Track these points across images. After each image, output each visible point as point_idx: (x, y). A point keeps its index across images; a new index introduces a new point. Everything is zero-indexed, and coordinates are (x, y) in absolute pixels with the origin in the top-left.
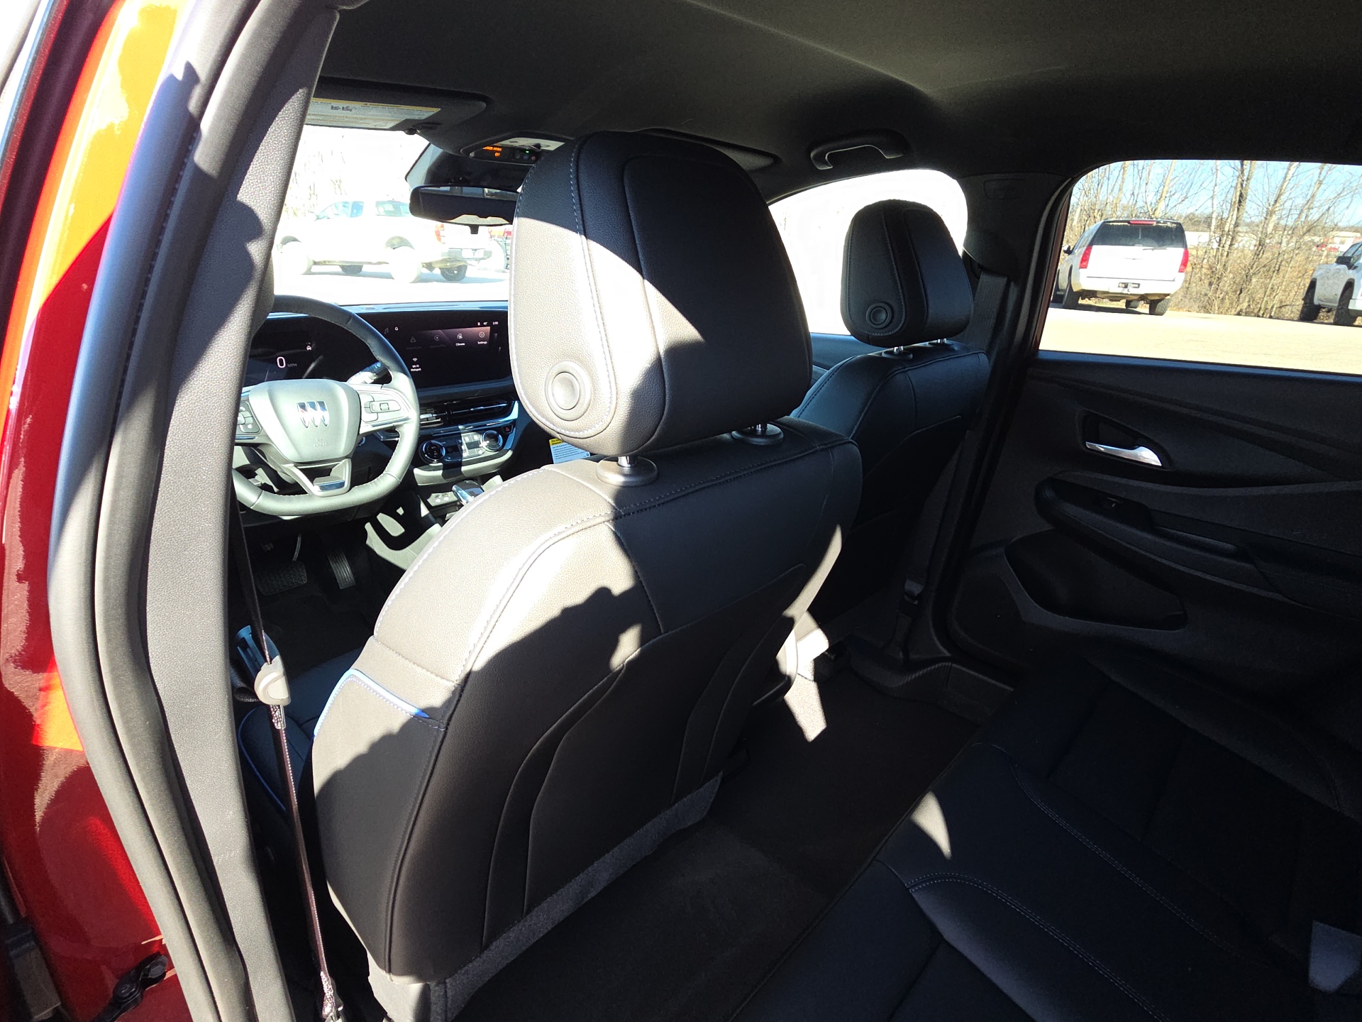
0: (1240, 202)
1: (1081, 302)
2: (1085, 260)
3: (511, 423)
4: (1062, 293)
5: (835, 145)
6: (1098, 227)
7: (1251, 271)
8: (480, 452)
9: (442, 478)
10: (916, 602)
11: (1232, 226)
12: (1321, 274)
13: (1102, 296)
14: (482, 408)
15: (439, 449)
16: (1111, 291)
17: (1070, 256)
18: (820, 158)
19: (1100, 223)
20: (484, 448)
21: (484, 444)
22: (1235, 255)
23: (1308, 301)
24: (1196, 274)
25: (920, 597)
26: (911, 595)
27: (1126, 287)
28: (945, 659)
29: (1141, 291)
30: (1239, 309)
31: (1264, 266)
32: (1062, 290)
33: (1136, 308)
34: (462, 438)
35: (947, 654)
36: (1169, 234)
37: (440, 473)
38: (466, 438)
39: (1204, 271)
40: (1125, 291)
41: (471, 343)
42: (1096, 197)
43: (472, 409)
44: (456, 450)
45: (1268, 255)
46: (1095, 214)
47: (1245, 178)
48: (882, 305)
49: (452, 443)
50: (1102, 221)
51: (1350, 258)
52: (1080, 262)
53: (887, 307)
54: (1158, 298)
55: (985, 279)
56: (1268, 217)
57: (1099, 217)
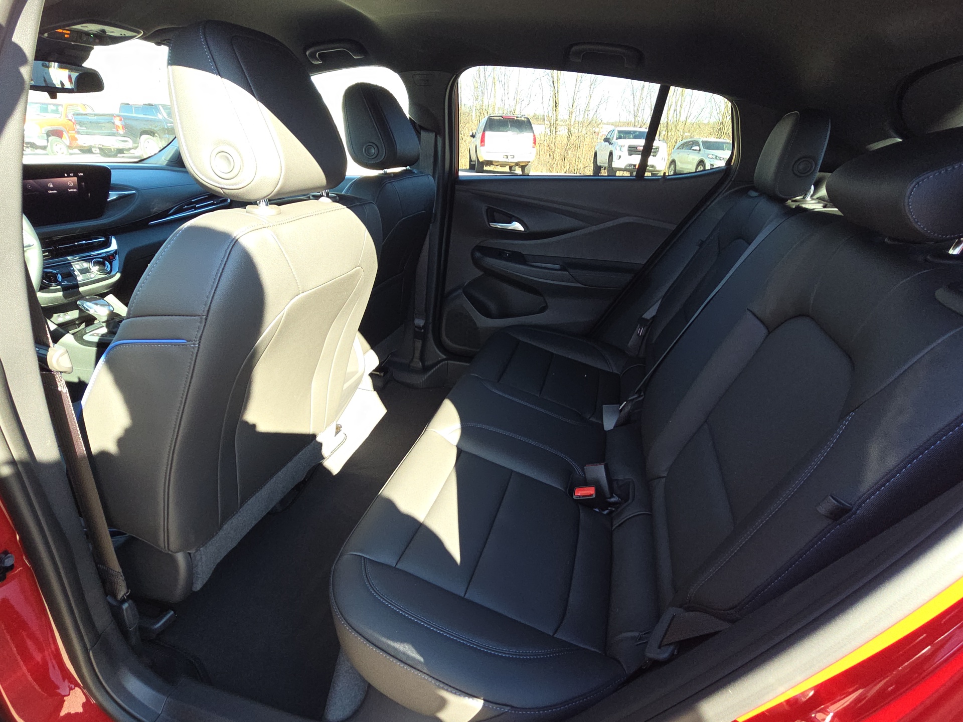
0: (556, 106)
1: (485, 168)
2: (483, 141)
3: (114, 253)
4: (474, 163)
5: (322, 47)
6: (486, 120)
7: (568, 147)
8: (92, 276)
9: (63, 297)
10: (423, 330)
11: (555, 121)
12: (598, 148)
13: (496, 164)
14: (84, 242)
15: (55, 276)
16: (500, 161)
17: (474, 139)
18: (313, 55)
19: (487, 117)
20: (95, 271)
21: (95, 269)
22: (558, 138)
23: (595, 164)
24: (542, 150)
25: (424, 327)
26: (419, 328)
27: (507, 158)
28: (443, 360)
29: (516, 160)
30: (565, 170)
31: (573, 144)
32: (474, 161)
33: (515, 171)
34: (73, 266)
35: (445, 357)
36: (523, 125)
37: (60, 294)
38: (78, 267)
39: (545, 148)
40: (507, 160)
41: (62, 191)
42: (482, 101)
43: (76, 243)
44: (70, 275)
45: (573, 138)
46: (484, 112)
47: (556, 92)
48: (371, 144)
49: (65, 271)
50: (488, 116)
51: (609, 139)
52: (480, 143)
53: (375, 146)
54: (524, 164)
55: (423, 133)
56: (570, 116)
57: (486, 114)
